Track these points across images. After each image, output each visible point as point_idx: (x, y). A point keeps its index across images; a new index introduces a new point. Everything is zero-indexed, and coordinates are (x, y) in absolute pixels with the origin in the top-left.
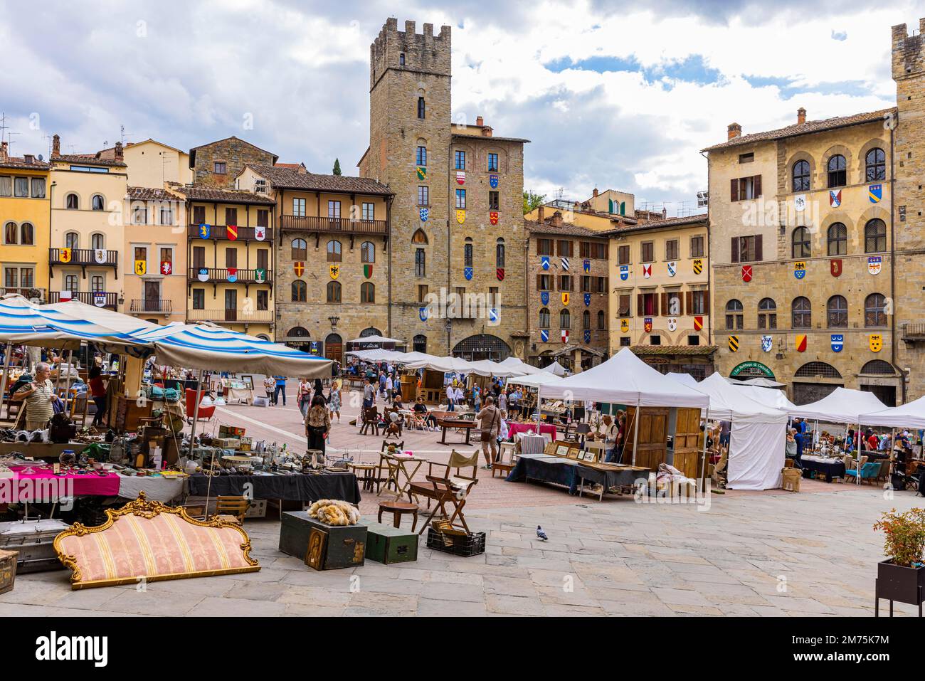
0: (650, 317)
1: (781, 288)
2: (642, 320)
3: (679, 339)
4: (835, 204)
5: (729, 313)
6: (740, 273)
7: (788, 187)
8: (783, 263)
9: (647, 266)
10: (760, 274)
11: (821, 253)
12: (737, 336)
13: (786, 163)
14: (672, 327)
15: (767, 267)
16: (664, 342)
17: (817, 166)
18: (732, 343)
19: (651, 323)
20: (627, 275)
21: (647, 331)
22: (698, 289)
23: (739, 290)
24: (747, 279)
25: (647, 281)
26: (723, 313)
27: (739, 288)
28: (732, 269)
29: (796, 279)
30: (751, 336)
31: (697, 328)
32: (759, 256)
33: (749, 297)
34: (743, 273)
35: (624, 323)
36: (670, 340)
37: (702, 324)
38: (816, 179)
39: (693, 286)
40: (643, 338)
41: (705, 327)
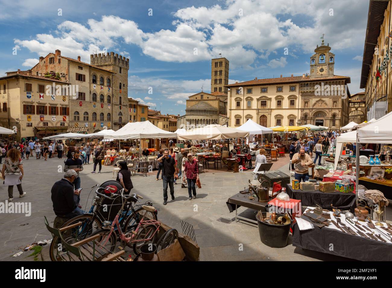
0: (43, 115)
1: (90, 109)
2: (39, 116)
3: (57, 124)
4: (102, 90)
5: (75, 116)
6: (79, 103)
7: (92, 81)
8: (90, 102)
9: (42, 95)
10: (84, 105)
11: (99, 101)
12: (78, 123)
13: (91, 74)
14: (54, 120)
15: (86, 103)
16: (50, 125)
17: (98, 78)
18: (76, 125)
19: (43, 117)
20: (30, 96)
21: (41, 121)
22: (64, 107)
23: (78, 109)
24: (81, 105)
25: (42, 101)
26: (74, 115)
27: (78, 108)
28: (76, 102)
29: (93, 107)
30: (82, 123)
31: (64, 120)
32: (84, 99)
33: (81, 111)
34: (80, 103)
35: (29, 117)
36: (52, 124)
37: (66, 118)
38: (98, 81)
39: (62, 105)
40: (39, 123)
41: (67, 119)
